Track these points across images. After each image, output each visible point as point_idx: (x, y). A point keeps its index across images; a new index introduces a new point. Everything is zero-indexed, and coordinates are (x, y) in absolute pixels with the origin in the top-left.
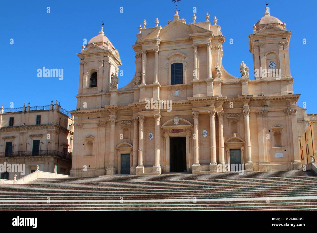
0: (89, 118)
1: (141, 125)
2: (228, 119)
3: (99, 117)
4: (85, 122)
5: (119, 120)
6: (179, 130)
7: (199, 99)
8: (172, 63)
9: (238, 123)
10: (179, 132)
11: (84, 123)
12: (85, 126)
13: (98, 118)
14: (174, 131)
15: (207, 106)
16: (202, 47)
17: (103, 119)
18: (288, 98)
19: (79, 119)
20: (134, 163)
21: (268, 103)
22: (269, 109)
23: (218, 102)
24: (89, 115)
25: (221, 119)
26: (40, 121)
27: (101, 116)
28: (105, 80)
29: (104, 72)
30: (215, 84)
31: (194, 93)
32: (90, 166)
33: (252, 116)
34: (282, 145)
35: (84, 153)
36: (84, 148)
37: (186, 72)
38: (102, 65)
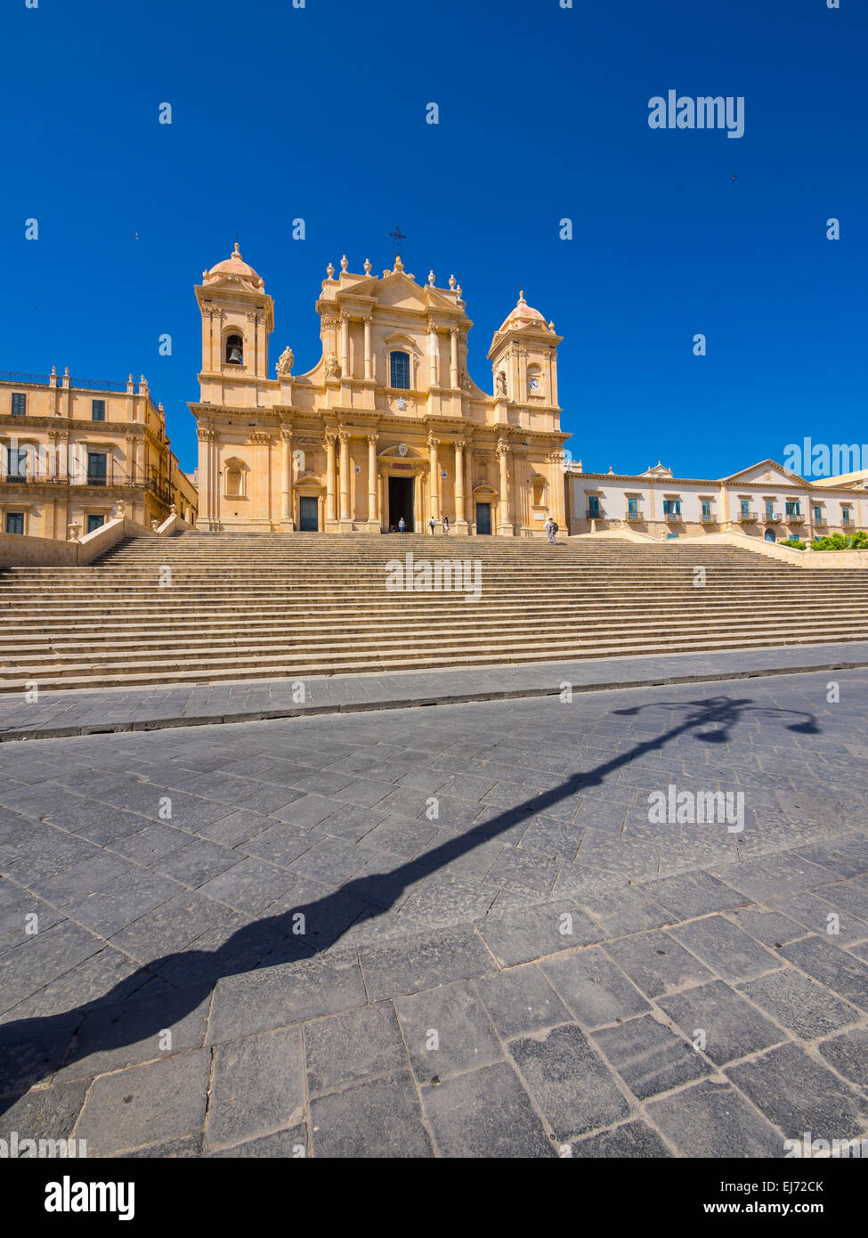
0: (230, 423)
1: (343, 448)
3: (254, 425)
4: (222, 429)
5: (297, 435)
6: (403, 465)
7: (443, 419)
8: (393, 351)
9: (488, 465)
10: (403, 468)
11: (221, 431)
12: (223, 438)
13: (250, 425)
14: (397, 466)
15: (453, 432)
19: (208, 421)
20: (329, 515)
21: (529, 440)
22: (530, 449)
23: (467, 427)
24: (231, 417)
25: (469, 456)
26: (102, 414)
27: (257, 423)
28: (262, 355)
29: (258, 339)
30: (464, 399)
31: (430, 408)
32: (236, 514)
33: (512, 456)
34: (542, 503)
35: (223, 490)
36: (224, 479)
37: (415, 370)
38: (254, 324)
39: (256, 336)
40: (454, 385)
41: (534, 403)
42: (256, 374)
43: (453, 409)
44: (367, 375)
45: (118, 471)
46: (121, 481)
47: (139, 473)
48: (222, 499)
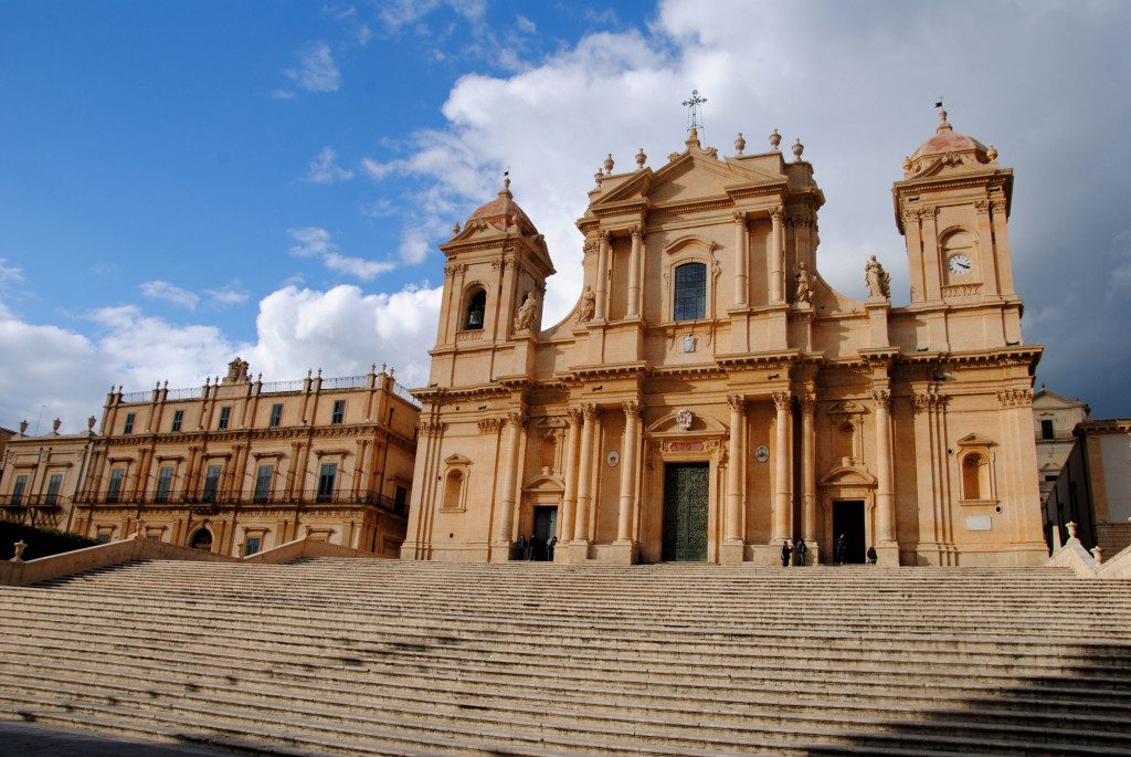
0: (458, 409)
1: (586, 426)
2: (830, 415)
3: (484, 407)
4: (449, 419)
5: (533, 415)
6: (689, 442)
7: (745, 359)
8: (678, 264)
9: (858, 429)
10: (689, 447)
11: (445, 420)
12: (449, 430)
13: (481, 408)
14: (678, 447)
15: (770, 378)
16: (759, 220)
17: (491, 415)
18: (1005, 356)
19: (434, 411)
21: (947, 370)
22: (949, 388)
23: (800, 366)
24: (459, 400)
25: (807, 417)
26: (341, 416)
27: (488, 405)
28: (505, 311)
29: (503, 291)
30: (793, 317)
31: (731, 343)
32: (452, 535)
33: (900, 406)
34: (985, 493)
35: (439, 503)
36: (442, 485)
37: (714, 285)
38: (499, 272)
39: (501, 287)
40: (775, 296)
41: (954, 300)
42: (495, 339)
43: (770, 335)
44: (630, 309)
45: (345, 485)
46: (344, 496)
47: (364, 485)
48: (437, 512)
